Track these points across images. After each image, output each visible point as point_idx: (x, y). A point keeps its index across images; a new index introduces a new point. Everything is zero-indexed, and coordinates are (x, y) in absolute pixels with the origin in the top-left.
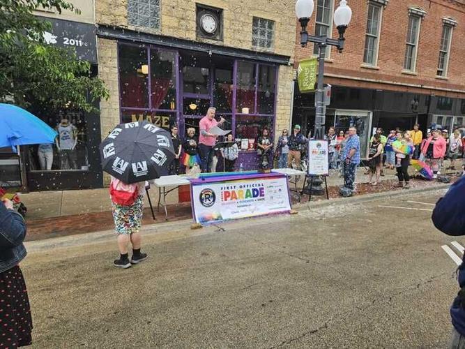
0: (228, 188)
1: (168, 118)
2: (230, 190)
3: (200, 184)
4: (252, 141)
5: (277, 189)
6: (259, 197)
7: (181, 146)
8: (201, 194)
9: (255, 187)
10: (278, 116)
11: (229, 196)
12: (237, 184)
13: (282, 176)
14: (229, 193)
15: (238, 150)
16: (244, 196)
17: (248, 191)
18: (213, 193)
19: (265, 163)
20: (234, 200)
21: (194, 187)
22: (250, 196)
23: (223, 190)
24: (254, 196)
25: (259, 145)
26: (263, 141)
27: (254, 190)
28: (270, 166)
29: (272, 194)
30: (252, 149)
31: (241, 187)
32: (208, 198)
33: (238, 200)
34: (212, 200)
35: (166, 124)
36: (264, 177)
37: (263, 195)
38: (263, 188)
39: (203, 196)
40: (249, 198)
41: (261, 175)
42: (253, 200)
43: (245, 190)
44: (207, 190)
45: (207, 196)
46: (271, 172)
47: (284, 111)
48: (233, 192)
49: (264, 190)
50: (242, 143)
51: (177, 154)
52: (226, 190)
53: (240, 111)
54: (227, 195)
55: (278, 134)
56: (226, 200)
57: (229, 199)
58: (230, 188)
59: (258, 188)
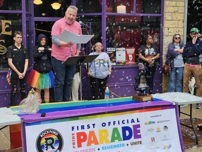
0: (83, 127)
1: (10, 22)
2: (87, 131)
3: (38, 122)
4: (131, 51)
5: (162, 126)
6: (133, 140)
7: (27, 61)
8: (39, 139)
9: (126, 125)
10: (167, 16)
11: (84, 140)
12: (98, 120)
13: (169, 106)
14: (84, 134)
15: (111, 64)
16: (110, 138)
17: (115, 130)
18: (59, 136)
19: (142, 86)
20: (93, 145)
21: (27, 128)
22: (118, 138)
23: (76, 131)
24: (126, 138)
25: (141, 56)
26: (147, 51)
27: (124, 129)
28: (151, 90)
29: (154, 134)
30: (131, 63)
31: (104, 125)
32: (51, 145)
33: (100, 146)
34: (56, 147)
35: (7, 30)
36: (140, 109)
37: (140, 137)
38: (139, 126)
39: (43, 142)
40: (117, 142)
41: (136, 105)
42: (123, 145)
43: (110, 129)
44: (49, 132)
45: (49, 141)
46: (152, 100)
47: (176, 9)
48: (92, 133)
49: (141, 129)
50: (117, 54)
51: (22, 72)
52: (80, 130)
53: (115, 10)
54: (81, 138)
55: (167, 41)
56: (80, 146)
57: (84, 144)
58: (86, 127)
59: (131, 125)
